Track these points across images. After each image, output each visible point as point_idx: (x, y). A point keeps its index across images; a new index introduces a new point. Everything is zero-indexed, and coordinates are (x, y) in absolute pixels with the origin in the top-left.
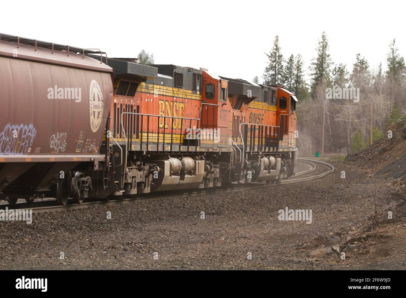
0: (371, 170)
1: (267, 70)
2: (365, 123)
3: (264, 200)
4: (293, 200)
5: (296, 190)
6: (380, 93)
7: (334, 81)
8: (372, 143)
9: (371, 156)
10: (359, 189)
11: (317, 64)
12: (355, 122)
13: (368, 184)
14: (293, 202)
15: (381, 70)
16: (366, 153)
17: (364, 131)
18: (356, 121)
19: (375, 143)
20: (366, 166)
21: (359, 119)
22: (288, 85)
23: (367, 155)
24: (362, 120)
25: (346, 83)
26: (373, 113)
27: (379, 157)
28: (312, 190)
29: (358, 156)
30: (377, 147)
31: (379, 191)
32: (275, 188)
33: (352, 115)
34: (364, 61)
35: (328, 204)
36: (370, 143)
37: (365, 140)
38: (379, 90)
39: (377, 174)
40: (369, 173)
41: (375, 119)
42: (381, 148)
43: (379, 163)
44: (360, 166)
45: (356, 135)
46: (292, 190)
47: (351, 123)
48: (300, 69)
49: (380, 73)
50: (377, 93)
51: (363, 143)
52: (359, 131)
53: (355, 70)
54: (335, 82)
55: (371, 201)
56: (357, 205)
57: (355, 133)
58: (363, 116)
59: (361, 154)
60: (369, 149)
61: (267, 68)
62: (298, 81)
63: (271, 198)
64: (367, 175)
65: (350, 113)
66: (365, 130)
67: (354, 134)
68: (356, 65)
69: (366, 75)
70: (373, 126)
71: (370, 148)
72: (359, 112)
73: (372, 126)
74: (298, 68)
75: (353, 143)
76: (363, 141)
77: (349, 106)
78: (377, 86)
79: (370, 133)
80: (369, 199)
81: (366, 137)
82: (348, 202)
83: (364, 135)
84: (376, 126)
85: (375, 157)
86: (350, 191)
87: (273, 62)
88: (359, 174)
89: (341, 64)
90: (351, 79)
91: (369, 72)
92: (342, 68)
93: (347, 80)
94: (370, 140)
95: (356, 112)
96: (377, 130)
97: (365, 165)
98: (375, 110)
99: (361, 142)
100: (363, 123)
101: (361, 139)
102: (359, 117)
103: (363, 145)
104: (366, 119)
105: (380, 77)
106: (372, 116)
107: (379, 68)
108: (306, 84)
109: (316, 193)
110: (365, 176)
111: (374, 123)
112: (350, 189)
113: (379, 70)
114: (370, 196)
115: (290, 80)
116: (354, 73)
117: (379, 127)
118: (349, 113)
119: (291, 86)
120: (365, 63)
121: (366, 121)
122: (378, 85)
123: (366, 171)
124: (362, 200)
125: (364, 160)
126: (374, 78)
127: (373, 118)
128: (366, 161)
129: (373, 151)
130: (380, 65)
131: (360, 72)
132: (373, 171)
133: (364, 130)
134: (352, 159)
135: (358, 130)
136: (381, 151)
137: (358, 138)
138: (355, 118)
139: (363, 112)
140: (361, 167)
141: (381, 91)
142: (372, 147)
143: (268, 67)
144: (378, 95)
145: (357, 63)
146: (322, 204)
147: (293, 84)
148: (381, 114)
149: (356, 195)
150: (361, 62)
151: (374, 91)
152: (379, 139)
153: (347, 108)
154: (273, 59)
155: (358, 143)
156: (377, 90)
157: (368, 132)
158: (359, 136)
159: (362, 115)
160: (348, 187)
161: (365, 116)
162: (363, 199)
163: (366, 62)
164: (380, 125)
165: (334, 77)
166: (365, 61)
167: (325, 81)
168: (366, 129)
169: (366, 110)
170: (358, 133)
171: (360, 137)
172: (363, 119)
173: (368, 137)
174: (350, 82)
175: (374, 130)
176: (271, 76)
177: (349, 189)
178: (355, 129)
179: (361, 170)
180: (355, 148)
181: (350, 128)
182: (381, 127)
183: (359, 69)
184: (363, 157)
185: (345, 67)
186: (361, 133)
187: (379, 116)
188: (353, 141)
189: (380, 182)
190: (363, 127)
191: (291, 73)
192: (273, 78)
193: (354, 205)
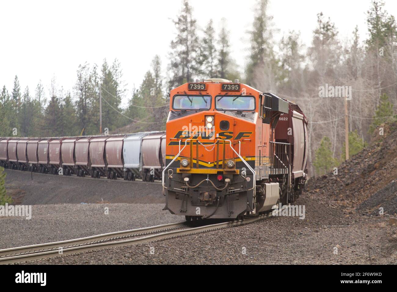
0: (350, 202)
1: (173, 45)
2: (336, 125)
3: (184, 258)
4: (231, 255)
5: (234, 238)
6: (358, 76)
7: (281, 59)
8: (347, 158)
9: (348, 179)
10: (334, 234)
11: (254, 33)
12: (319, 125)
13: (348, 225)
14: (231, 259)
15: (357, 38)
16: (340, 174)
17: (334, 140)
18: (321, 122)
19: (354, 158)
20: (342, 196)
21: (325, 120)
22: (207, 67)
23: (342, 178)
24: (331, 121)
25: (301, 61)
26: (348, 110)
27: (362, 180)
28: (260, 238)
29: (328, 180)
30: (358, 163)
31: (368, 236)
32: (201, 237)
33: (313, 114)
34: (330, 26)
35: (288, 260)
36: (345, 158)
37: (336, 152)
38: (356, 70)
39: (360, 208)
40: (347, 207)
41: (351, 118)
42: (364, 165)
43: (362, 189)
44: (331, 195)
45: (321, 145)
46: (228, 238)
47: (313, 126)
48: (227, 42)
49: (356, 43)
50: (354, 76)
51: (333, 159)
52: (325, 139)
53: (316, 41)
54: (285, 61)
55: (357, 253)
56: (335, 259)
57: (320, 143)
58: (332, 114)
59: (332, 177)
60: (345, 167)
61: (172, 42)
62: (224, 61)
63: (195, 254)
64: (344, 210)
65: (311, 109)
66: (336, 136)
67: (318, 144)
68: (317, 32)
69: (333, 47)
70: (349, 130)
71: (347, 166)
72: (326, 108)
73: (347, 130)
74: (224, 40)
75: (316, 158)
76: (334, 154)
77: (308, 98)
78: (352, 64)
79: (344, 141)
80: (353, 249)
81: (337, 149)
82: (319, 256)
83: (335, 145)
84: (353, 130)
85: (355, 180)
86: (320, 238)
87: (184, 30)
88: (332, 208)
89: (291, 31)
90: (310, 55)
91: (338, 43)
92: (293, 38)
93: (303, 57)
94: (345, 153)
95: (321, 108)
96: (355, 136)
97: (340, 194)
98: (351, 104)
99: (330, 157)
100: (331, 126)
101: (330, 151)
102: (324, 116)
103: (333, 161)
104: (337, 119)
105: (356, 50)
106: (347, 114)
107: (353, 35)
108: (238, 66)
109: (266, 243)
110: (342, 211)
111: (351, 125)
112: (321, 235)
113: (354, 38)
114: (354, 245)
115: (210, 60)
116: (314, 46)
117: (359, 131)
118: (309, 109)
119: (212, 69)
120: (331, 27)
121: (336, 123)
122: (354, 63)
123: (342, 204)
124: (342, 252)
125: (337, 185)
126: (347, 51)
127: (349, 117)
128: (341, 188)
129: (351, 171)
130: (355, 31)
131: (323, 43)
132: (353, 203)
133: (334, 136)
134: (318, 184)
135: (325, 137)
136: (364, 170)
137: (324, 150)
138: (319, 118)
139: (332, 108)
140: (333, 198)
141: (359, 73)
142: (350, 164)
143: (175, 41)
144: (356, 79)
145: (319, 29)
146: (278, 261)
147: (216, 66)
148: (360, 110)
149: (331, 243)
150: (326, 26)
151: (348, 74)
152: (360, 150)
153: (305, 101)
154: (182, 27)
155: (326, 158)
156: (353, 70)
157: (341, 140)
158: (327, 147)
159: (330, 113)
160: (317, 231)
161: (335, 114)
162: (343, 250)
163: (333, 27)
164: (361, 127)
165: (281, 53)
166: (332, 25)
167: (267, 59)
168: (338, 135)
169: (337, 105)
170: (325, 142)
171: (329, 148)
172: (332, 119)
173: (341, 148)
174: (307, 60)
175: (351, 137)
176: (179, 55)
177: (319, 234)
178: (319, 136)
179: (334, 202)
180: (320, 166)
181: (311, 135)
182: (361, 132)
183: (321, 39)
184: (336, 180)
185: (299, 36)
186: (330, 142)
187: (357, 113)
188: (316, 155)
189: (367, 220)
190: (332, 133)
191: (211, 48)
192: (184, 58)
193: (330, 260)
